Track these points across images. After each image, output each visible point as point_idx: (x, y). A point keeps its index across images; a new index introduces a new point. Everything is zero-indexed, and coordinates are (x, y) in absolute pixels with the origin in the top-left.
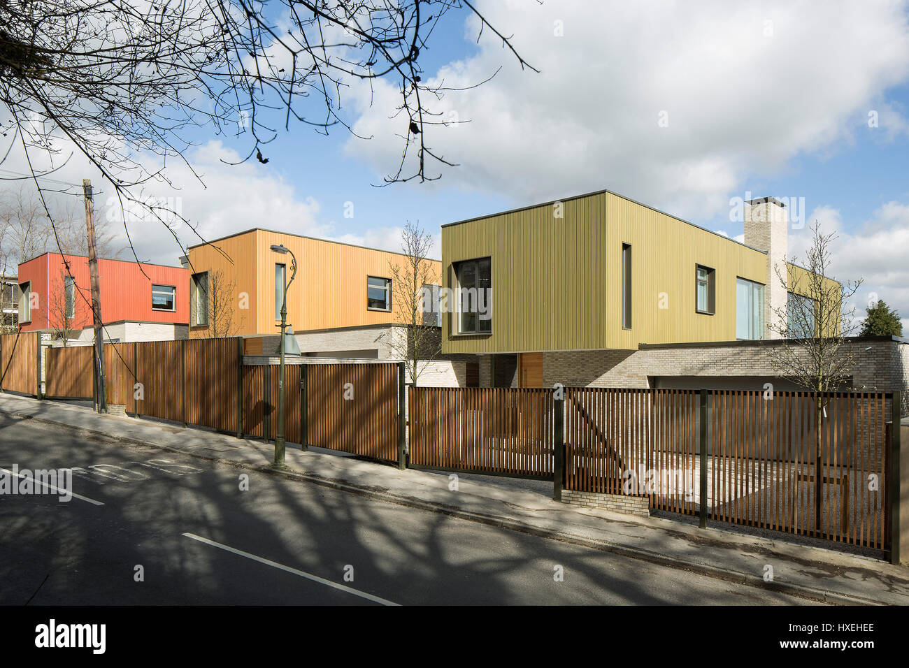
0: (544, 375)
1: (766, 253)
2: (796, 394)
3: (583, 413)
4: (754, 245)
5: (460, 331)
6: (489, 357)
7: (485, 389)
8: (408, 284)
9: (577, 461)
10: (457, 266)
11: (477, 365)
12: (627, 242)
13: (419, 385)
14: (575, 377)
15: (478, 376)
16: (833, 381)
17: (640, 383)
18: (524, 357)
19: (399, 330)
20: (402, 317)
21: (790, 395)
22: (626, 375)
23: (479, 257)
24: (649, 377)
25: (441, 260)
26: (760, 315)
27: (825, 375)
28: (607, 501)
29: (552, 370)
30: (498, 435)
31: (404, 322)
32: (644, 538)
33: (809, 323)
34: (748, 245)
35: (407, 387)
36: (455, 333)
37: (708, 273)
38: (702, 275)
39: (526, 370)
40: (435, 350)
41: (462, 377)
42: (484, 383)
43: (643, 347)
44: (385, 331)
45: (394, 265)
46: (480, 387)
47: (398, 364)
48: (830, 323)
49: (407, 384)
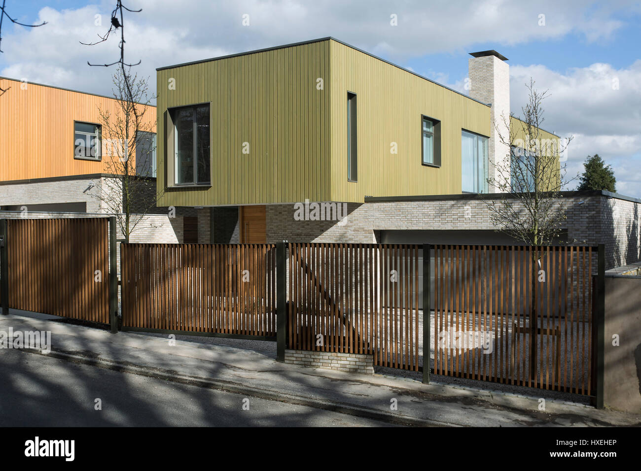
0: (267, 229)
1: (490, 105)
2: (513, 247)
3: (307, 270)
4: (478, 98)
5: (177, 182)
6: (209, 211)
7: (203, 245)
8: (120, 132)
9: (302, 319)
10: (174, 112)
11: (195, 219)
12: (352, 91)
13: (131, 240)
14: (300, 231)
15: (197, 231)
16: (547, 235)
17: (366, 237)
18: (246, 210)
19: (110, 181)
20: (113, 167)
21: (508, 249)
22: (353, 229)
23: (197, 103)
24: (375, 231)
25: (156, 105)
26: (484, 168)
27: (540, 228)
28: (332, 360)
29: (275, 224)
30: (218, 293)
31: (115, 173)
32: (368, 396)
33: (525, 178)
34: (472, 97)
35: (118, 243)
36: (170, 185)
37: (434, 125)
38: (428, 126)
39: (248, 225)
40: (149, 203)
41: (179, 232)
42: (203, 238)
43: (369, 200)
44: (94, 182)
45: (104, 110)
46: (199, 242)
47: (108, 219)
48: (545, 178)
49: (119, 240)
